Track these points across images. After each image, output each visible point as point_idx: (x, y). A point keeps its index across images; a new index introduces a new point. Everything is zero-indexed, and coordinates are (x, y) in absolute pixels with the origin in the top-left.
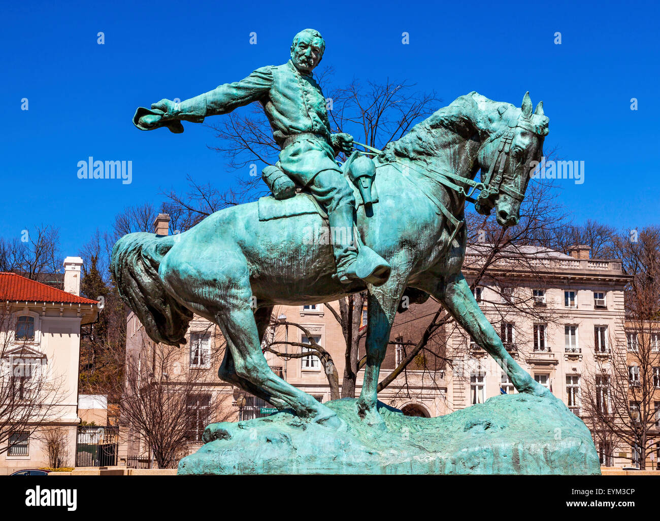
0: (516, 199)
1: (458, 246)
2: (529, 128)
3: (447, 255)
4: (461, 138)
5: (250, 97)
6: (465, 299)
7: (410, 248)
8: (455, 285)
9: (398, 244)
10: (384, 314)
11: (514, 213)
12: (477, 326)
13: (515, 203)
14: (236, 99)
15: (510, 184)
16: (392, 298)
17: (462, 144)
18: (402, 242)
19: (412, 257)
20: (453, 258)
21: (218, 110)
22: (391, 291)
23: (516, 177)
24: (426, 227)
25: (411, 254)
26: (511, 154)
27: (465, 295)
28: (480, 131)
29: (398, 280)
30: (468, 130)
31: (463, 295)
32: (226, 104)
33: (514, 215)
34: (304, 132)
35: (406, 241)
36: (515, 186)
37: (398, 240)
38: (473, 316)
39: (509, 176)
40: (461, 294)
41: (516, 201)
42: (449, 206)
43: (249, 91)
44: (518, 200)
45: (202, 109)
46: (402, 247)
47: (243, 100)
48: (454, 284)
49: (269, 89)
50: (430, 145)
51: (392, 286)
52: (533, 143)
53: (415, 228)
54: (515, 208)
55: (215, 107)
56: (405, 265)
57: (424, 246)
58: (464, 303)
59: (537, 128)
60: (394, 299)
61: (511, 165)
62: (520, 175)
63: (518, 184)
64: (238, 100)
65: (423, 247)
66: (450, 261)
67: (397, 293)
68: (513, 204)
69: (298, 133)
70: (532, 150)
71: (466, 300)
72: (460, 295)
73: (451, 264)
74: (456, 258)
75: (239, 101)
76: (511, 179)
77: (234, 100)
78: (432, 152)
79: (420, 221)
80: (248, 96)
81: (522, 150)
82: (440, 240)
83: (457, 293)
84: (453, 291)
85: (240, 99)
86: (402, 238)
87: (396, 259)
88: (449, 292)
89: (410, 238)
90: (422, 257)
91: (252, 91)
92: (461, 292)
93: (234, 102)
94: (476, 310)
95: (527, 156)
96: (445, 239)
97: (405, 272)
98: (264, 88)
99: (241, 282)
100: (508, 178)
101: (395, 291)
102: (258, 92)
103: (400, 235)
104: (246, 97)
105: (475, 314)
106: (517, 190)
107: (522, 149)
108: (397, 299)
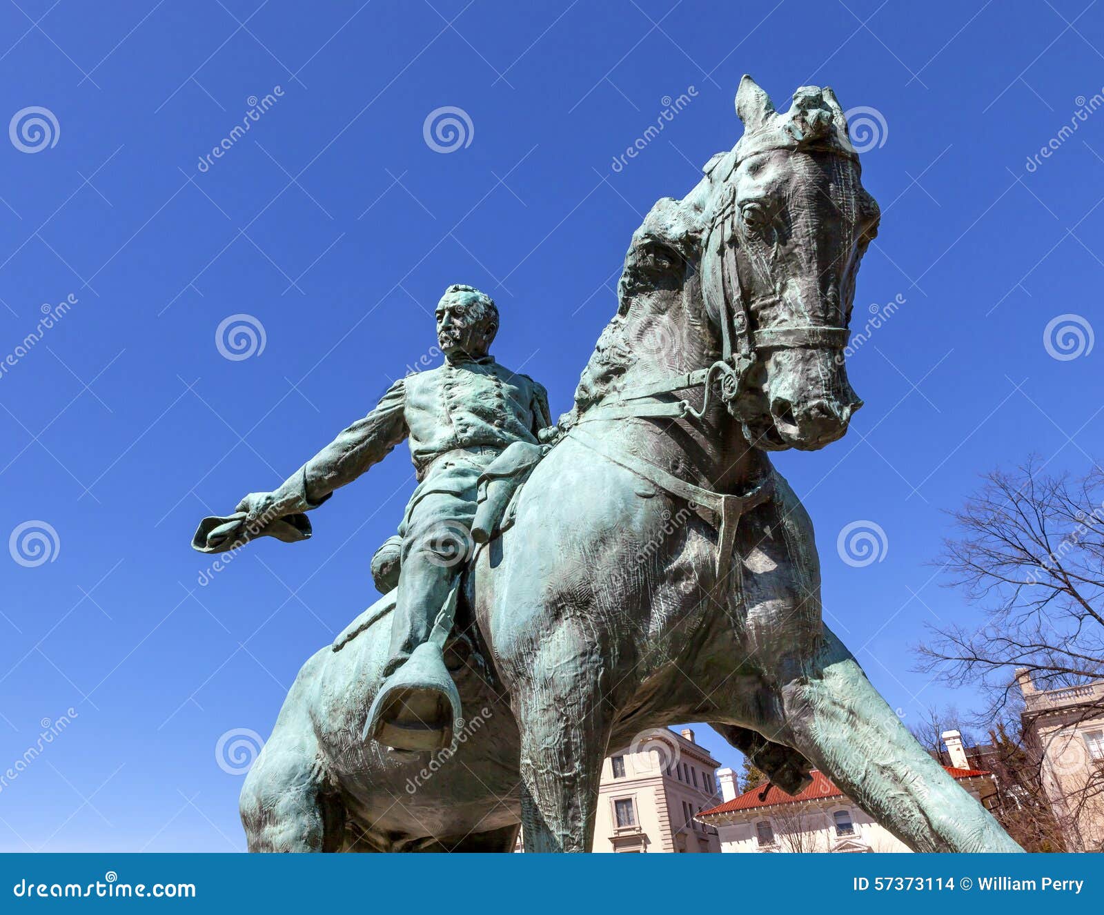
0: (806, 347)
1: (771, 566)
2: (768, 143)
3: (733, 602)
4: (666, 293)
5: (373, 435)
6: (853, 724)
7: (578, 614)
8: (807, 688)
9: (542, 610)
10: (550, 832)
11: (816, 391)
12: (918, 815)
13: (806, 361)
14: (349, 448)
15: (775, 318)
16: (557, 779)
17: (675, 306)
18: (554, 604)
19: (592, 636)
20: (758, 607)
21: (326, 478)
22: (548, 756)
23: (784, 287)
24: (603, 540)
25: (588, 628)
26: (741, 238)
27: (851, 712)
28: (679, 246)
29: (562, 715)
30: (666, 264)
31: (844, 714)
32: (336, 463)
33: (818, 397)
34: (442, 452)
35: (562, 597)
36: (792, 314)
37: (540, 600)
38: (896, 779)
39: (765, 297)
40: (838, 709)
41: (809, 352)
42: (682, 466)
43: (370, 427)
44: (815, 347)
45: (297, 485)
46: (557, 616)
47: (361, 445)
48: (803, 682)
49: (402, 409)
50: (616, 350)
51: (549, 740)
52: (792, 173)
53: (577, 554)
54: (813, 374)
55: (320, 474)
56: (572, 665)
57: (612, 595)
58: (851, 739)
59: (790, 130)
60: (564, 779)
61: (754, 266)
62: (794, 275)
63: (796, 304)
64: (353, 448)
65: (610, 599)
66: (750, 616)
67: (569, 756)
68: (800, 367)
69: (433, 459)
70: (796, 190)
71: (859, 724)
72: (832, 716)
73: (758, 627)
74: (769, 604)
75: (356, 449)
76: (773, 304)
77: (347, 450)
78: (623, 361)
79: (585, 529)
80: (369, 436)
81: (757, 206)
82: (675, 564)
83: (822, 712)
84: (807, 707)
85: (357, 444)
86: (550, 591)
87: (545, 654)
88: (794, 713)
89: (569, 585)
90: (620, 627)
91: (373, 425)
92: (834, 703)
93: (348, 454)
94: (900, 753)
95: (785, 214)
96: (697, 557)
97: (575, 688)
98: (391, 412)
99: (280, 804)
100: (764, 307)
101: (560, 753)
102: (384, 422)
103: (544, 586)
104: (366, 438)
105: (900, 771)
106: (801, 321)
107: (757, 200)
108: (577, 775)
